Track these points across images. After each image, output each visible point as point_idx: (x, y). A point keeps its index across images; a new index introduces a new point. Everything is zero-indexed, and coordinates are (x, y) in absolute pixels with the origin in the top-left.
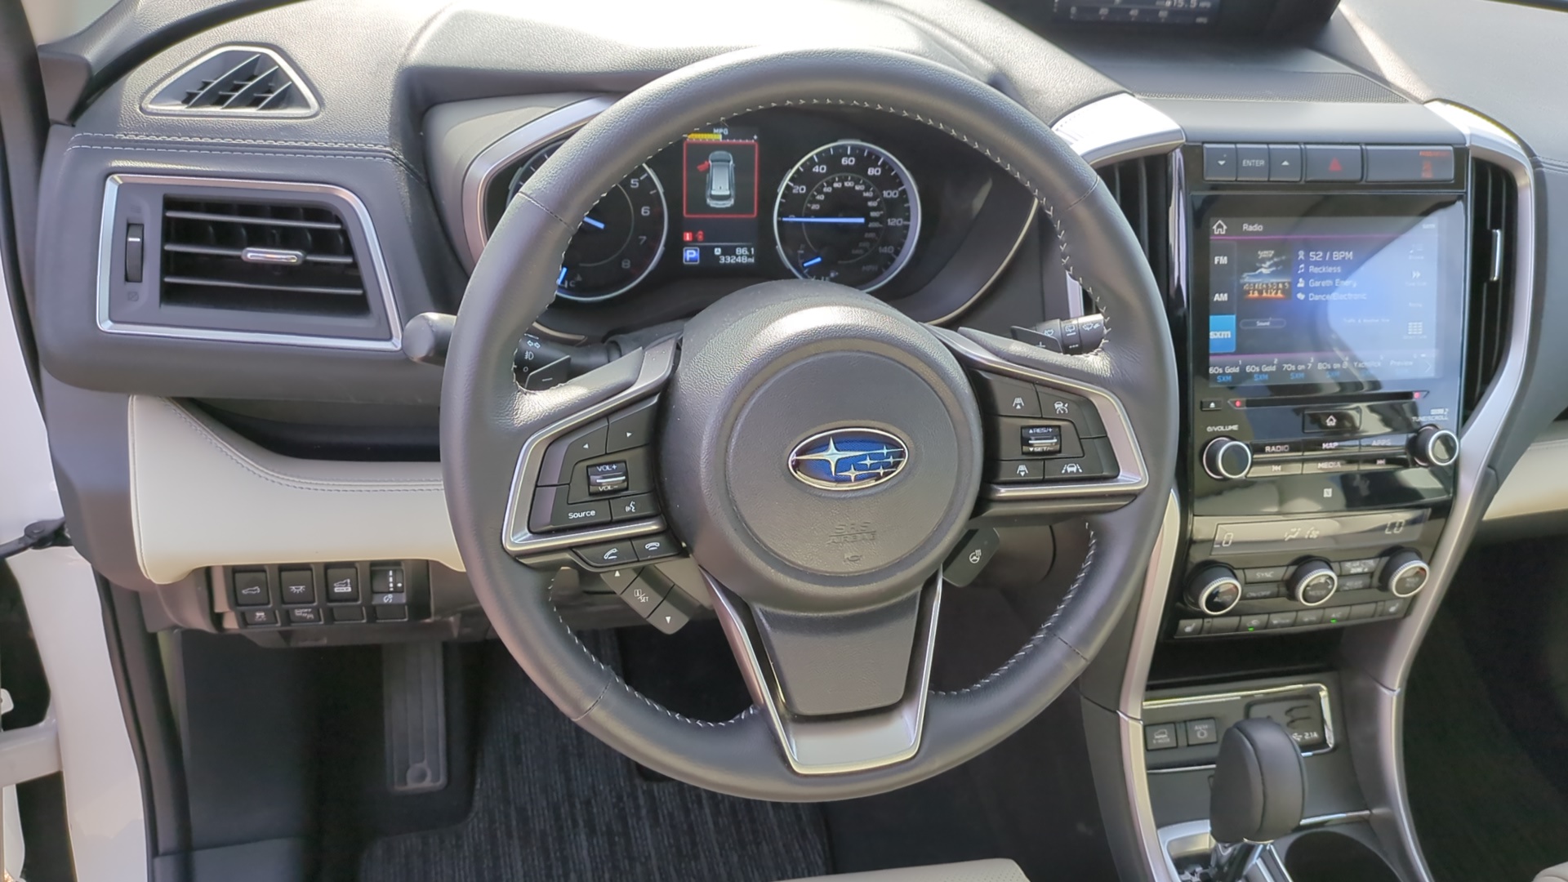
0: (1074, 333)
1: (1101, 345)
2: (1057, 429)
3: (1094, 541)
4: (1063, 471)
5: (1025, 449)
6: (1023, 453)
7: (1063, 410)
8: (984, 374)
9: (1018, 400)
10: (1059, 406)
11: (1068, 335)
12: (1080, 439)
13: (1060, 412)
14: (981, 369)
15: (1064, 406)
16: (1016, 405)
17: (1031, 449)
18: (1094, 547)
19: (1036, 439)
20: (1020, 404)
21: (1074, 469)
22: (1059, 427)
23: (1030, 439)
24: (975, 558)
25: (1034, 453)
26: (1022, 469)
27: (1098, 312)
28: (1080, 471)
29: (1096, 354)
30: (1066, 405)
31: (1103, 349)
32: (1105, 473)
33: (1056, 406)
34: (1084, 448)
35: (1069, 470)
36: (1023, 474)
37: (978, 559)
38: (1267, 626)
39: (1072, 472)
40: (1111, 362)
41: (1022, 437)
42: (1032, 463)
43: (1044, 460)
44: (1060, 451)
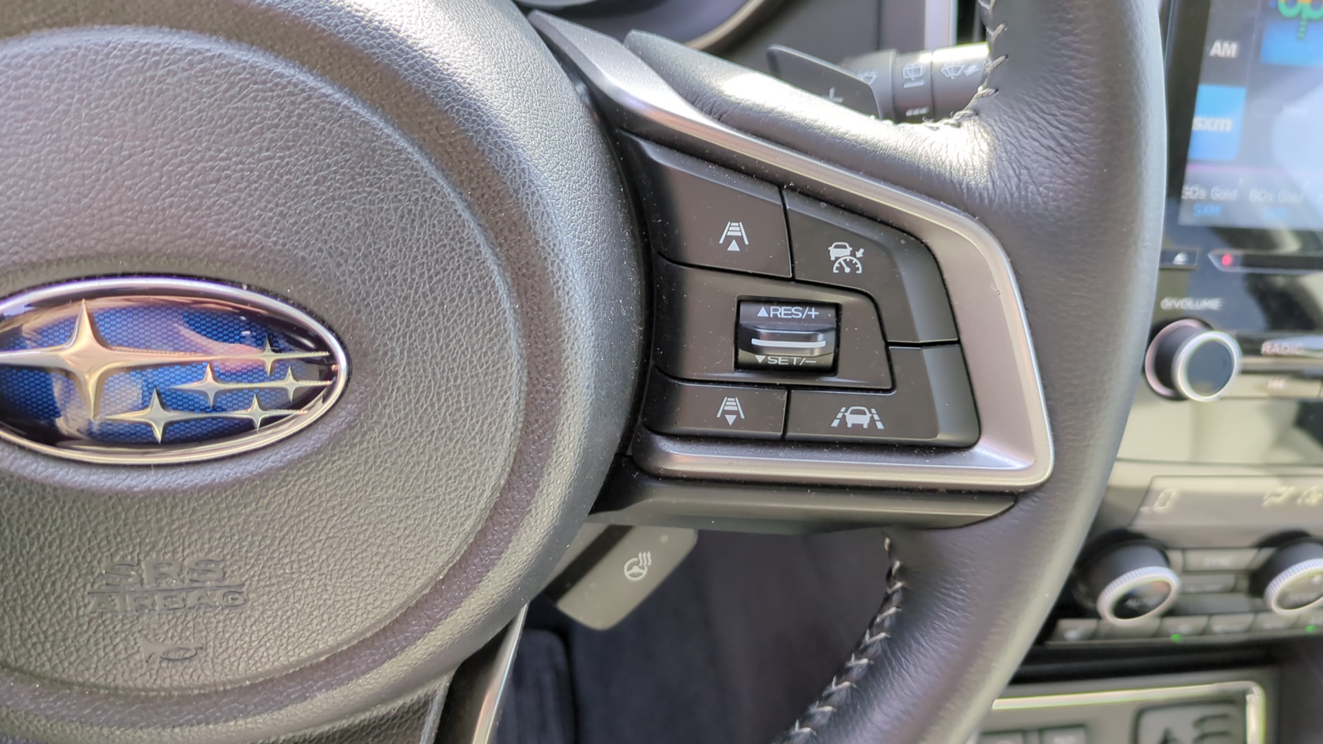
0: (921, 83)
1: (973, 102)
2: (831, 314)
3: (899, 585)
4: (835, 423)
5: (744, 356)
6: (739, 366)
7: (850, 264)
8: (653, 153)
9: (735, 229)
10: (840, 254)
11: (907, 86)
12: (888, 344)
13: (841, 268)
14: (646, 138)
15: (853, 254)
16: (729, 239)
17: (760, 359)
18: (896, 598)
19: (773, 337)
20: (739, 240)
21: (864, 420)
22: (837, 307)
23: (757, 336)
24: (636, 569)
25: (765, 368)
26: (731, 409)
27: (984, 37)
28: (880, 425)
29: (959, 125)
30: (860, 254)
31: (977, 112)
32: (943, 437)
33: (834, 252)
34: (897, 369)
35: (852, 420)
36: (731, 419)
37: (644, 572)
38: (1204, 632)
39: (858, 427)
40: (993, 149)
41: (737, 324)
42: (757, 391)
43: (789, 388)
44: (832, 370)
